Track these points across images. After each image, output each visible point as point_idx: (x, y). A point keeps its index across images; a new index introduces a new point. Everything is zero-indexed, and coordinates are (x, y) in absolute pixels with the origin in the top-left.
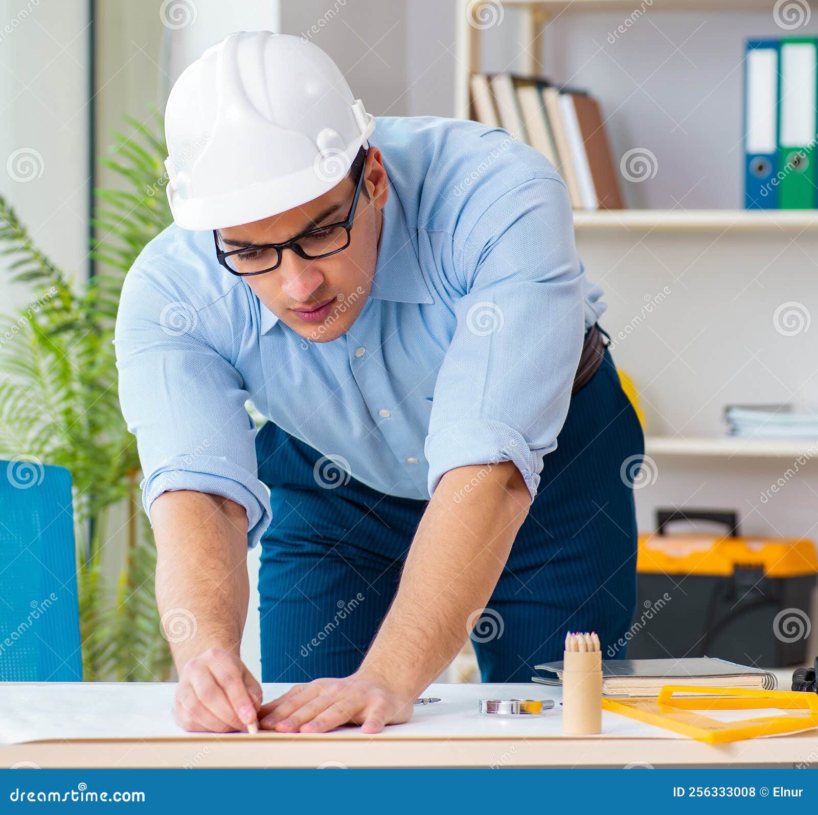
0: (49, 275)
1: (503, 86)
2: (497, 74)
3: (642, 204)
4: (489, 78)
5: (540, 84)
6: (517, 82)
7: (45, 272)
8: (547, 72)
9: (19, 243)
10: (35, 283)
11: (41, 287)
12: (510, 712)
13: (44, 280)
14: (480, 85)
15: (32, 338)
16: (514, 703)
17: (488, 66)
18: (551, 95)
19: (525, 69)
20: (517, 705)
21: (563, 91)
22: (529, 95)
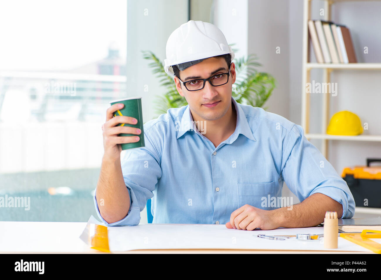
0: (173, 83)
1: (318, 24)
2: (317, 20)
3: (363, 61)
4: (314, 22)
5: (330, 23)
6: (323, 22)
7: (171, 82)
8: (333, 20)
9: (163, 74)
10: (168, 86)
11: (171, 87)
12: (307, 239)
13: (171, 85)
14: (311, 24)
15: (168, 103)
16: (308, 236)
17: (314, 17)
18: (334, 27)
19: (326, 19)
20: (310, 237)
21: (337, 26)
22: (327, 27)
